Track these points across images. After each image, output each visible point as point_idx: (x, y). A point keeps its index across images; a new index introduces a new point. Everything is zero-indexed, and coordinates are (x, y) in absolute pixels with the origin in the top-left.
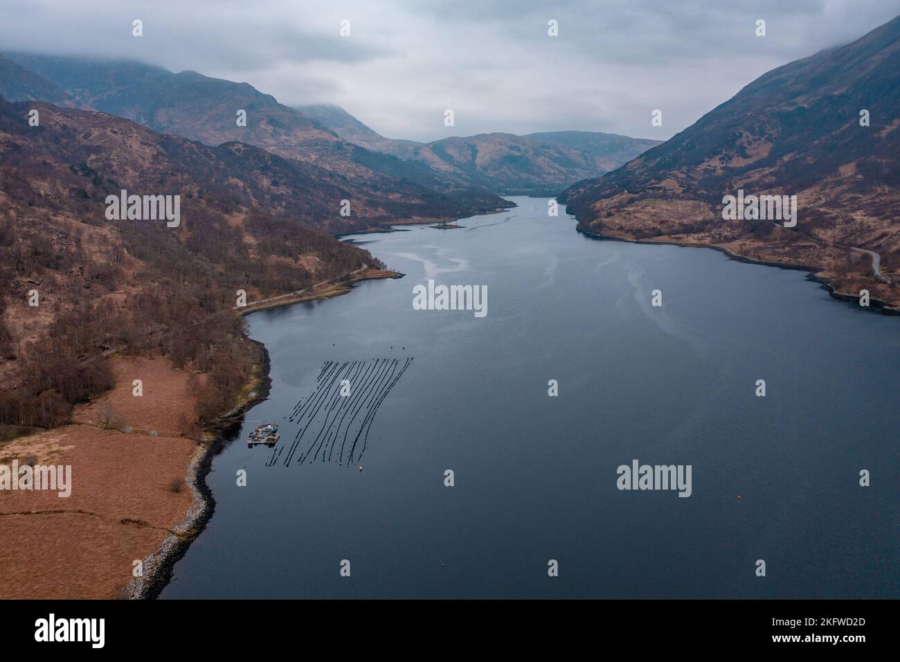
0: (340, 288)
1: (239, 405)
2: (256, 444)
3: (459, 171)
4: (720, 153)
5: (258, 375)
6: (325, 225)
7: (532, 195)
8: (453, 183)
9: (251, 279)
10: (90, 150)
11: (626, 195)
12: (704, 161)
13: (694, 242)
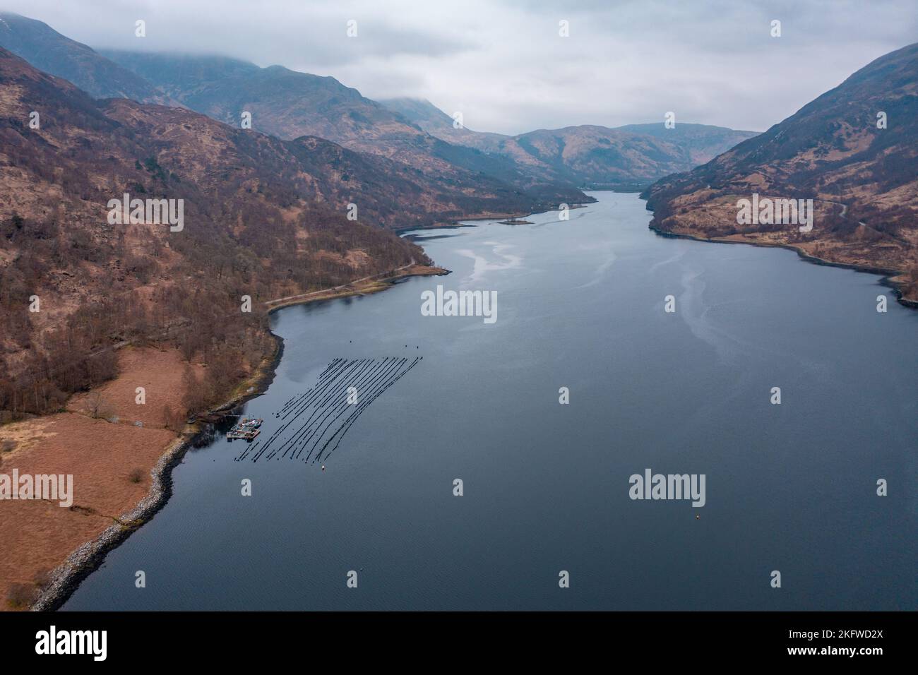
0: (382, 284)
1: (233, 400)
2: (235, 439)
3: (544, 165)
4: (815, 146)
5: (264, 370)
6: (391, 220)
7: (617, 190)
8: (535, 178)
9: (294, 273)
10: (161, 145)
11: (708, 191)
12: (797, 155)
13: (770, 241)
